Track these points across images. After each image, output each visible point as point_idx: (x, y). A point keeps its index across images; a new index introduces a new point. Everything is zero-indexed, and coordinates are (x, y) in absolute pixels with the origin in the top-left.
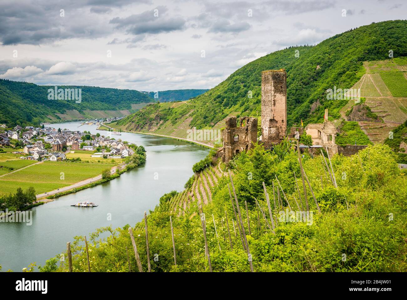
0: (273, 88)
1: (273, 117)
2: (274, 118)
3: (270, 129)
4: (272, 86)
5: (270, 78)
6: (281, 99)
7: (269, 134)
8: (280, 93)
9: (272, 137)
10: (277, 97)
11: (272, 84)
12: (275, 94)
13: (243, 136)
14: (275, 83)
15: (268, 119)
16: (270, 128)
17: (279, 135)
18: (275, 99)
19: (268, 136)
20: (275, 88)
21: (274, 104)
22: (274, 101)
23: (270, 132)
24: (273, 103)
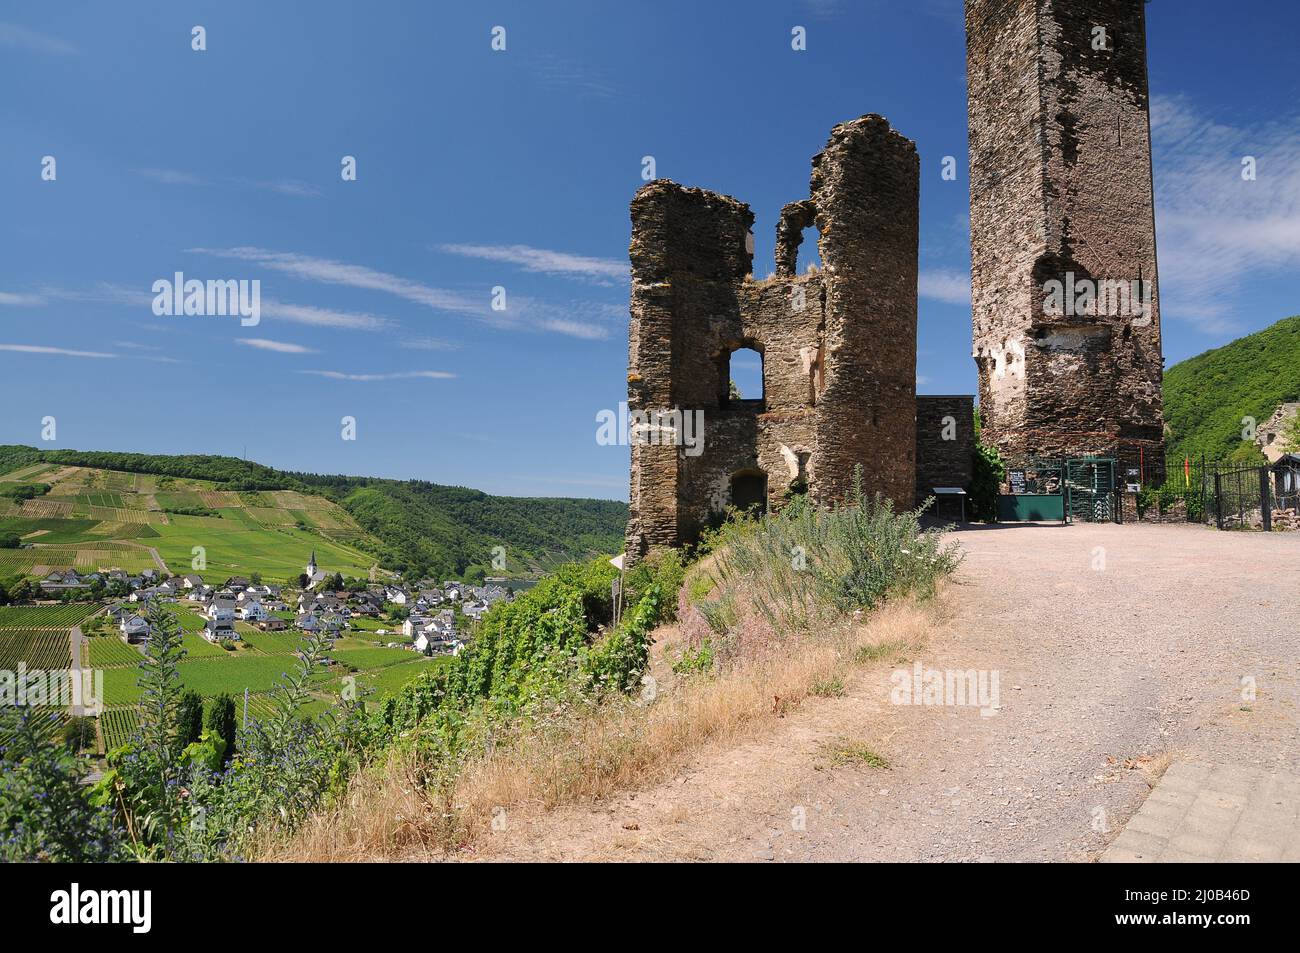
0: (1052, 26)
1: (1065, 241)
2: (1068, 249)
8: (1110, 79)
9: (1058, 402)
10: (1085, 98)
13: (803, 352)
18: (1072, 108)
19: (1030, 397)
22: (1064, 120)
23: (1044, 369)
24: (1055, 138)
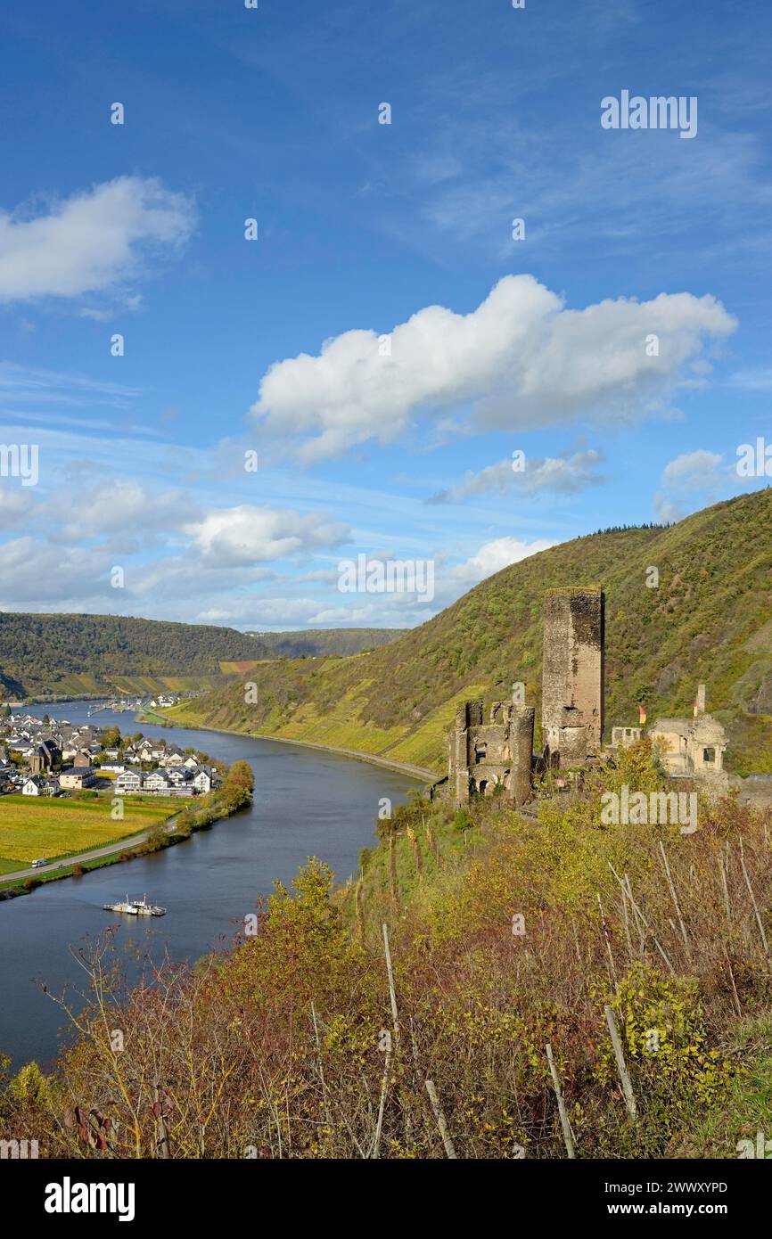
0: (572, 631)
1: (572, 701)
2: (573, 704)
3: (564, 731)
4: (570, 625)
5: (567, 607)
6: (592, 659)
7: (561, 743)
8: (589, 643)
9: (568, 750)
10: (581, 653)
11: (571, 620)
12: (577, 645)
13: (499, 748)
14: (576, 618)
15: (560, 706)
16: (564, 728)
17: (584, 746)
18: (576, 657)
20: (577, 631)
21: (575, 671)
22: (574, 661)
23: (564, 739)
24: (570, 668)
